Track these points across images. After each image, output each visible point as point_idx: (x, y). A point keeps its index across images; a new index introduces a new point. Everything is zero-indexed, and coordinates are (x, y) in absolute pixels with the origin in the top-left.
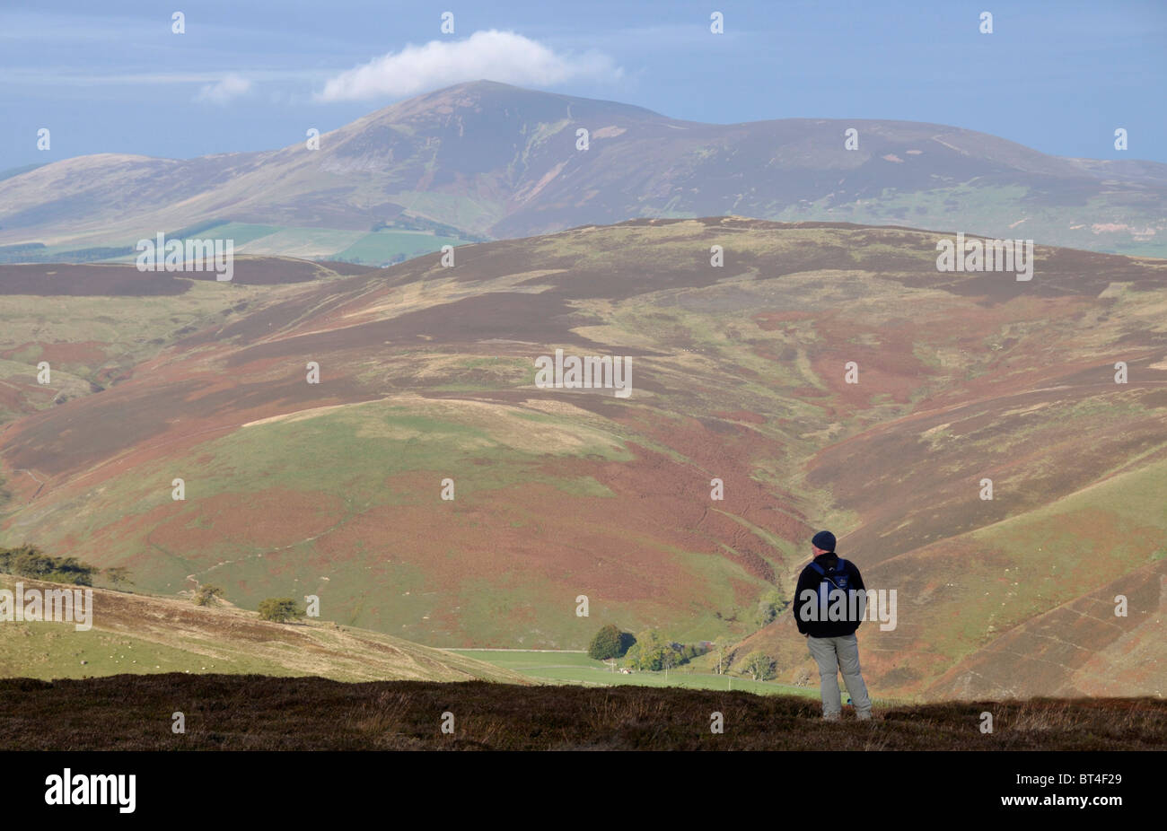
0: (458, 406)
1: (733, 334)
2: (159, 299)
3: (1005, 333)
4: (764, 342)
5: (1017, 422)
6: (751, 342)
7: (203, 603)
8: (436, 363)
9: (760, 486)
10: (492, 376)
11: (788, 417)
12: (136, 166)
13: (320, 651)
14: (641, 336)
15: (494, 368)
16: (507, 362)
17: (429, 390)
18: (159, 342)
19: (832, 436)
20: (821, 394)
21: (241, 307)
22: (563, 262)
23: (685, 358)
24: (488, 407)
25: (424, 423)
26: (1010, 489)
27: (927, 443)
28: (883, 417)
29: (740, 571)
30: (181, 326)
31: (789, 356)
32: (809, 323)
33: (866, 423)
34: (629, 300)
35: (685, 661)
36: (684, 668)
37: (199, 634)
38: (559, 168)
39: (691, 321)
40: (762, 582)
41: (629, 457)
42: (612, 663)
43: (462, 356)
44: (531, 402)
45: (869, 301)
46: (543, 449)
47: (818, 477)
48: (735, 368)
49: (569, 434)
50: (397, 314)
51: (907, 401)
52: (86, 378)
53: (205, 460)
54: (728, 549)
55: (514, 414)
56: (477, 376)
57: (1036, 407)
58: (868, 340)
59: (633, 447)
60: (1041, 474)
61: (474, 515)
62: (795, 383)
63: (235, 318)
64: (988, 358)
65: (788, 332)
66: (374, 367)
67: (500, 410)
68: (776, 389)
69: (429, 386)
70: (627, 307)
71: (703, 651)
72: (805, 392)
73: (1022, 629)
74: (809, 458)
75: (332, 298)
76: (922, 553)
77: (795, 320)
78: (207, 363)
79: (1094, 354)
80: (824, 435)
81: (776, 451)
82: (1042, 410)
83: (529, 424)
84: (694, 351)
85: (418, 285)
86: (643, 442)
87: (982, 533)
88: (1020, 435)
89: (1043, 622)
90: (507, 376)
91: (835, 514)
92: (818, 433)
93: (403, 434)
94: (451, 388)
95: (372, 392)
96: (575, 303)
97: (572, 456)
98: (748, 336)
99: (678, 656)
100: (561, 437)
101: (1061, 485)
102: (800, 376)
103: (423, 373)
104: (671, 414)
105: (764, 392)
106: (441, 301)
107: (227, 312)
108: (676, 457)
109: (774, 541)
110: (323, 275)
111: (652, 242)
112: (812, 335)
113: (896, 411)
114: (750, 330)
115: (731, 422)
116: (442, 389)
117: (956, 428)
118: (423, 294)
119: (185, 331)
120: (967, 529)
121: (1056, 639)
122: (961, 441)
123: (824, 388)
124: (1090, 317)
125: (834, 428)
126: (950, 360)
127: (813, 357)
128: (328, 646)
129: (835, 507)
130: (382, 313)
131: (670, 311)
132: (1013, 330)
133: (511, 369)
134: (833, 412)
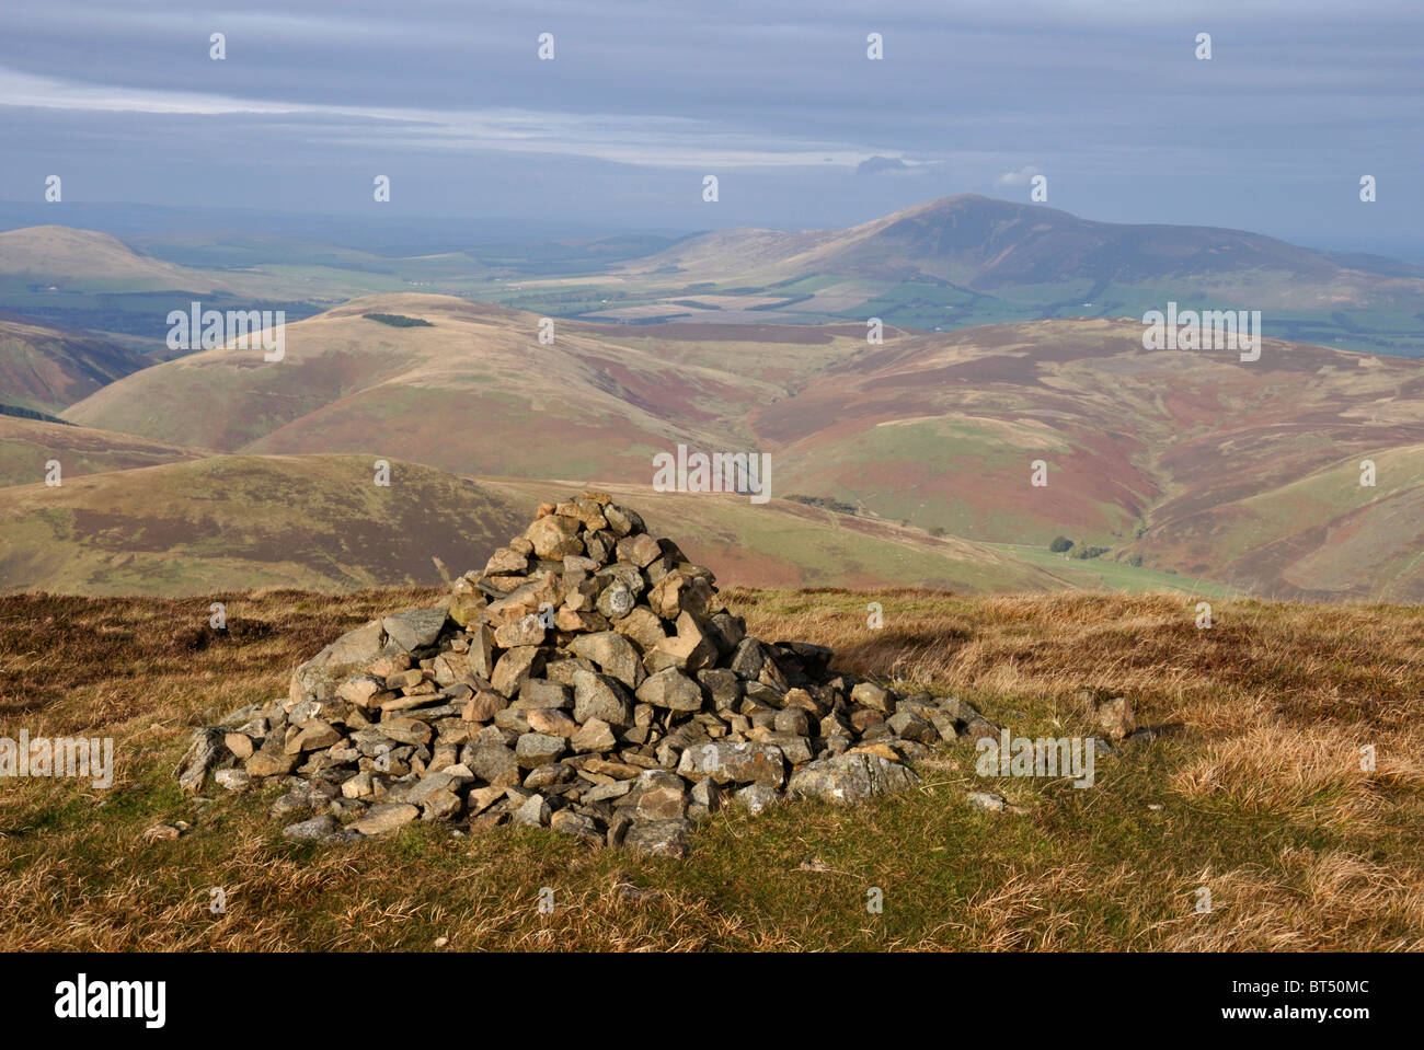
0: (986, 422)
1: (1123, 385)
2: (819, 346)
3: (1267, 391)
4: (1139, 390)
5: (1268, 443)
6: (1132, 389)
7: (903, 526)
8: (971, 396)
9: (1134, 468)
10: (1000, 405)
11: (1151, 431)
12: (762, 235)
13: (957, 551)
14: (1075, 384)
15: (1001, 400)
16: (1005, 397)
17: (970, 411)
18: (819, 369)
19: (1173, 442)
20: (1167, 419)
21: (860, 351)
22: (1034, 339)
23: (1098, 397)
24: (1000, 422)
25: (969, 430)
26: (1260, 480)
27: (1221, 451)
28: (1200, 434)
29: (1124, 512)
30: (829, 361)
31: (1152, 397)
32: (1162, 380)
33: (1191, 436)
34: (1068, 364)
35: (1097, 555)
36: (1097, 559)
37: (911, 542)
38: (1011, 248)
39: (1101, 376)
40: (1136, 518)
41: (1070, 451)
42: (1062, 554)
43: (983, 393)
44: (1021, 420)
45: (1196, 369)
46: (1029, 446)
47: (1164, 465)
48: (1124, 404)
49: (1041, 439)
50: (947, 365)
51: (1212, 425)
52: (785, 388)
53: (860, 442)
54: (1118, 500)
55: (1013, 427)
56: (992, 404)
57: (1278, 435)
58: (1194, 391)
59: (1070, 445)
60: (1276, 473)
61: (994, 479)
62: (1155, 413)
63: (858, 358)
64: (1256, 404)
65: (1152, 385)
66: (939, 396)
67: (1006, 424)
68: (1145, 415)
69: (969, 409)
70: (1067, 367)
71: (1106, 551)
72: (1160, 418)
73: (1261, 548)
74: (1160, 454)
75: (909, 351)
76: (1214, 510)
77: (1154, 378)
78: (851, 385)
79: (1311, 405)
80: (1168, 441)
81: (1144, 450)
82: (1281, 437)
83: (1021, 432)
84: (1104, 393)
85: (956, 347)
86: (1076, 443)
87: (1246, 501)
88: (1269, 450)
89: (1272, 546)
90: (1007, 405)
91: (1173, 484)
92: (1165, 441)
93: (959, 435)
94: (980, 411)
95: (939, 411)
96: (1040, 364)
97: (1042, 451)
98: (1131, 386)
99: (1093, 553)
100: (1037, 440)
101: (1286, 479)
102: (1157, 409)
103: (965, 401)
104: (1090, 428)
105: (1138, 417)
106: (970, 359)
107: (853, 354)
108: (1093, 452)
109: (1141, 497)
110: (901, 335)
111: (1081, 331)
112: (1164, 387)
113: (1206, 430)
114: (1133, 383)
115: (1120, 433)
116: (974, 410)
117: (1237, 444)
118: (959, 353)
119: (832, 364)
120: (1237, 499)
121: (1276, 555)
122: (1239, 451)
123: (1169, 416)
124: (1312, 384)
125: (1174, 438)
126: (1236, 403)
127: (1165, 398)
128: (960, 549)
129: (1172, 481)
130: (939, 364)
131: (1090, 370)
132: (1270, 390)
133: (1009, 401)
134: (1173, 429)
